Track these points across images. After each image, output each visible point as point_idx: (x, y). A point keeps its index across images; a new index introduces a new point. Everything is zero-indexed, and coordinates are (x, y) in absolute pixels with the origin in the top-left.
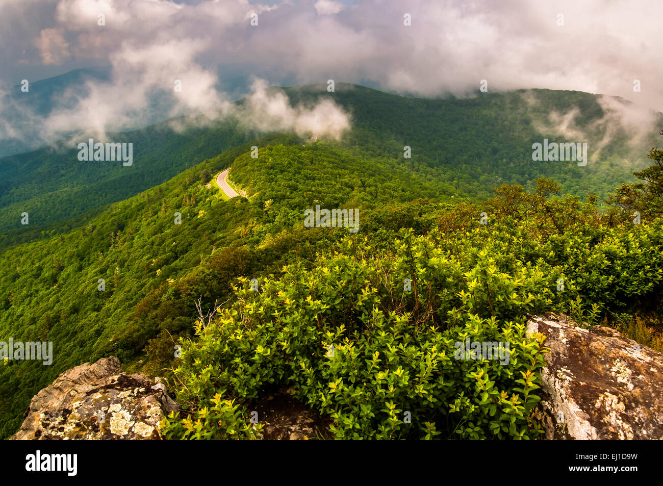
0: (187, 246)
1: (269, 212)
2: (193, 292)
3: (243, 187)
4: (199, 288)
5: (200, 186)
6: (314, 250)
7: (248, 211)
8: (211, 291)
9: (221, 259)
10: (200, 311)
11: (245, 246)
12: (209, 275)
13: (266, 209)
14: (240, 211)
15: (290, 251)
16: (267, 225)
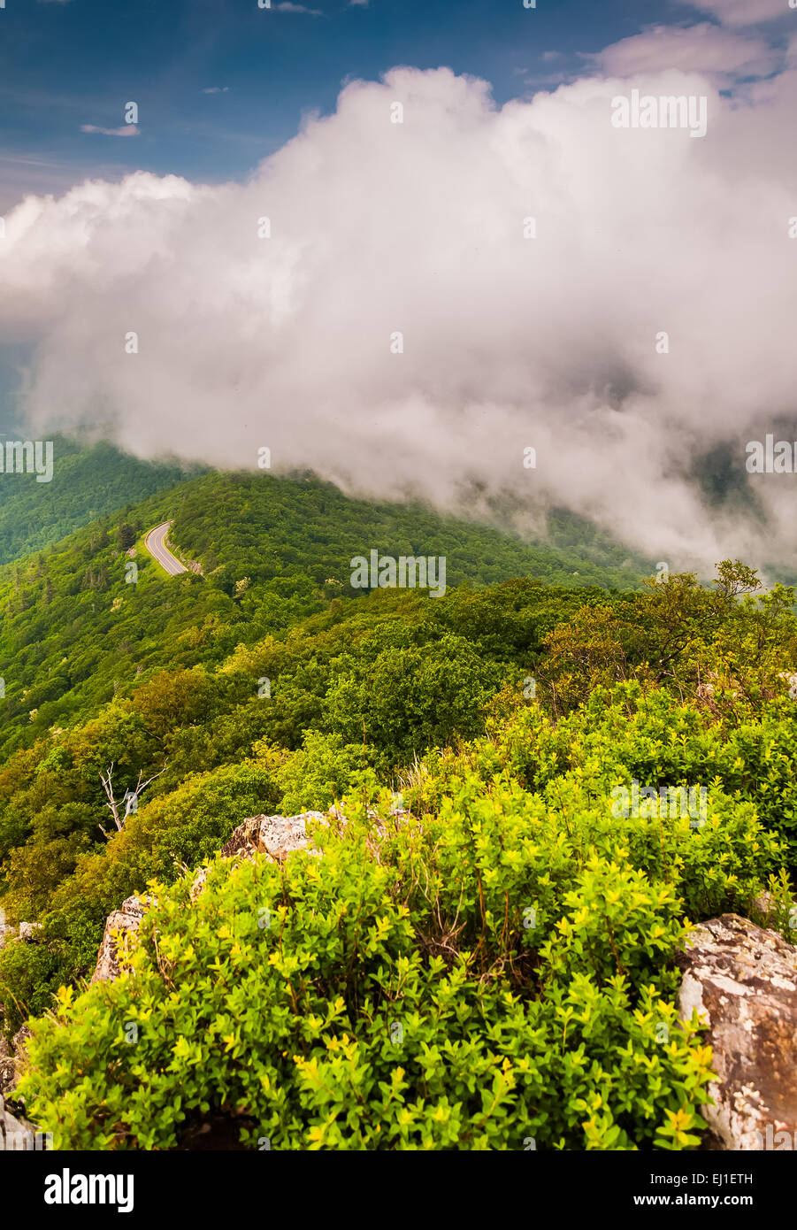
0: (89, 666)
1: (242, 602)
2: (98, 756)
3: (196, 555)
4: (109, 747)
5: (115, 553)
6: (325, 674)
7: (205, 599)
8: (131, 753)
9: (152, 693)
10: (110, 792)
11: (197, 666)
12: (128, 723)
13: (237, 596)
14: (188, 600)
15: (280, 677)
16: (238, 625)
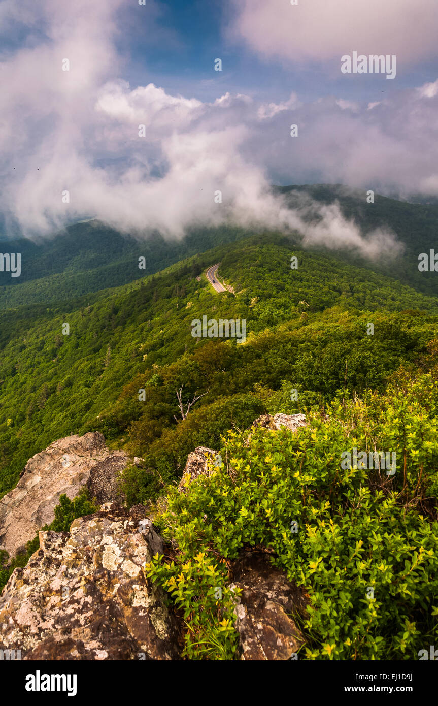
0: (174, 335)
1: (253, 310)
2: (176, 381)
3: (231, 283)
4: (181, 377)
5: (190, 278)
6: (295, 352)
7: (234, 307)
8: (192, 381)
9: (204, 352)
10: (180, 400)
11: (228, 341)
12: (191, 366)
13: (251, 306)
14: (226, 306)
15: (271, 351)
16: (250, 322)
